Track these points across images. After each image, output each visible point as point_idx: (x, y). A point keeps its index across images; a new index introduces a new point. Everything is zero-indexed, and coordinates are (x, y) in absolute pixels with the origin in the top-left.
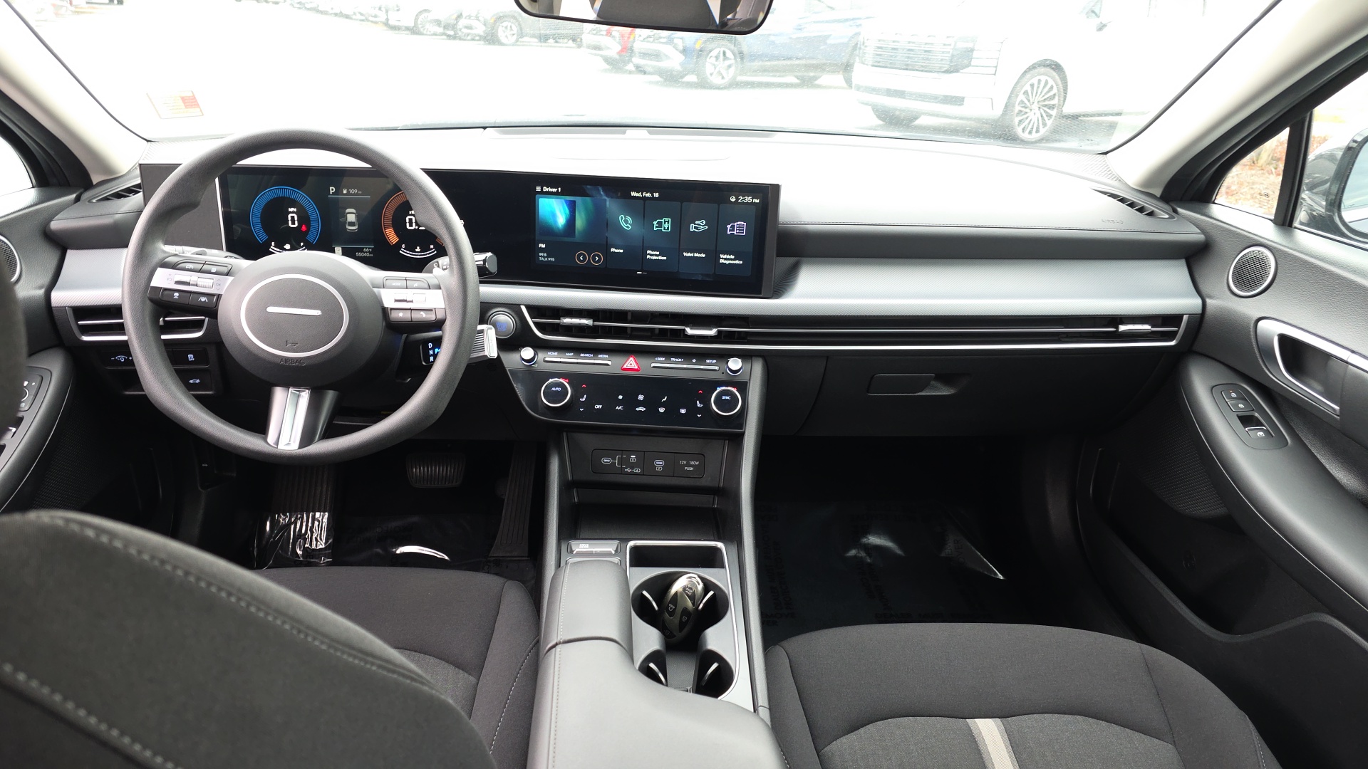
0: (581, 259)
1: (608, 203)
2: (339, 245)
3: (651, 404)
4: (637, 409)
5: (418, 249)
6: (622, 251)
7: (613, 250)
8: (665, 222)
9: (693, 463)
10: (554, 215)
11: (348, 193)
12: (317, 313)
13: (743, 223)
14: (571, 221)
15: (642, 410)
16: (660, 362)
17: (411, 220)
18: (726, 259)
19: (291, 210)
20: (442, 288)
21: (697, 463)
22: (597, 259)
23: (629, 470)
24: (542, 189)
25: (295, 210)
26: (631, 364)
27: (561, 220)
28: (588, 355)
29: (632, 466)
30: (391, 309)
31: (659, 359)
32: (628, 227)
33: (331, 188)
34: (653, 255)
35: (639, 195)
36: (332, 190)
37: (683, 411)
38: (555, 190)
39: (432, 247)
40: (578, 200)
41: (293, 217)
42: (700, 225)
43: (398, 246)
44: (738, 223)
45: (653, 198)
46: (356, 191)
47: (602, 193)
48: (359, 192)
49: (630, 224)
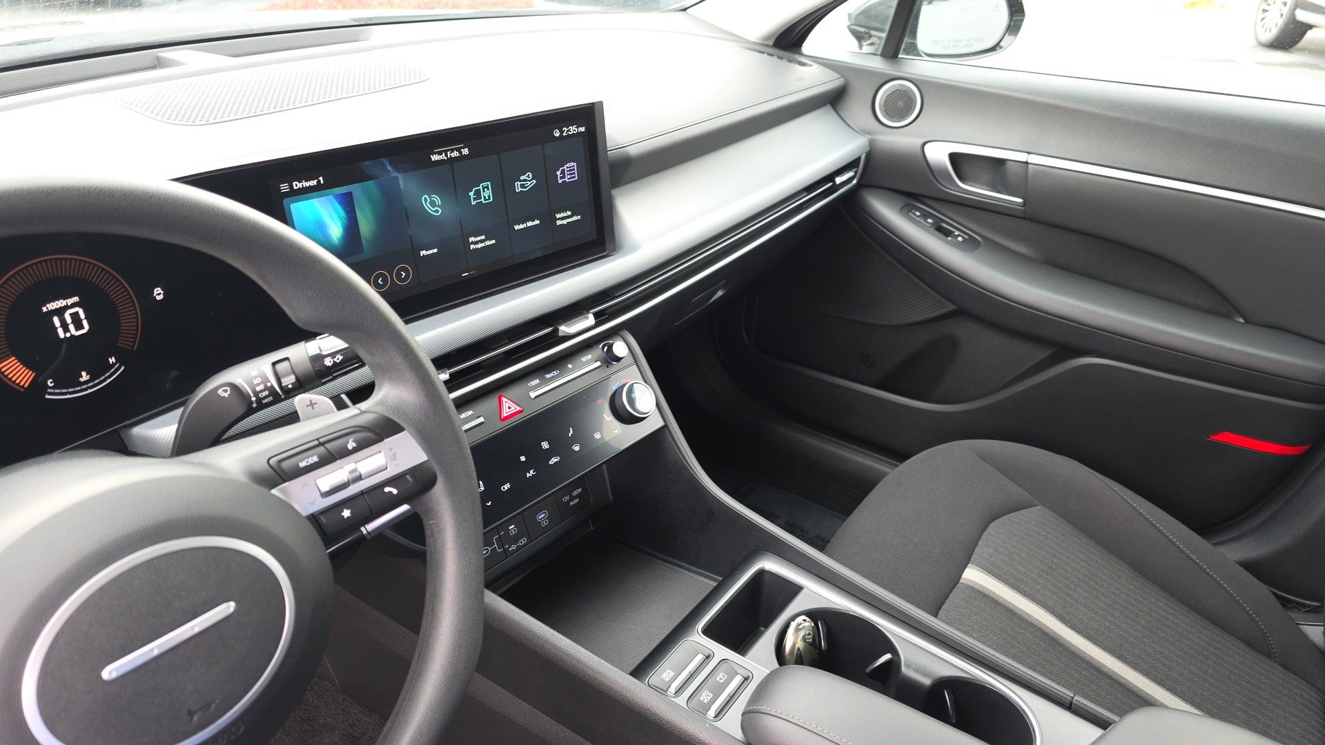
0: (379, 282)
1: (401, 182)
5: (85, 376)
6: (435, 251)
7: (423, 253)
8: (484, 188)
9: (575, 493)
10: (322, 226)
12: (230, 607)
13: (572, 164)
14: (352, 227)
15: (556, 460)
16: (536, 387)
18: (564, 218)
21: (580, 490)
22: (404, 275)
23: (513, 547)
24: (291, 186)
26: (509, 408)
27: (335, 229)
29: (515, 539)
30: (322, 513)
31: (534, 383)
32: (437, 212)
34: (478, 242)
35: (443, 157)
37: (597, 436)
38: (313, 183)
39: (112, 360)
40: (355, 189)
42: (527, 181)
43: (37, 387)
44: (568, 165)
45: (462, 157)
47: (389, 168)
49: (438, 206)
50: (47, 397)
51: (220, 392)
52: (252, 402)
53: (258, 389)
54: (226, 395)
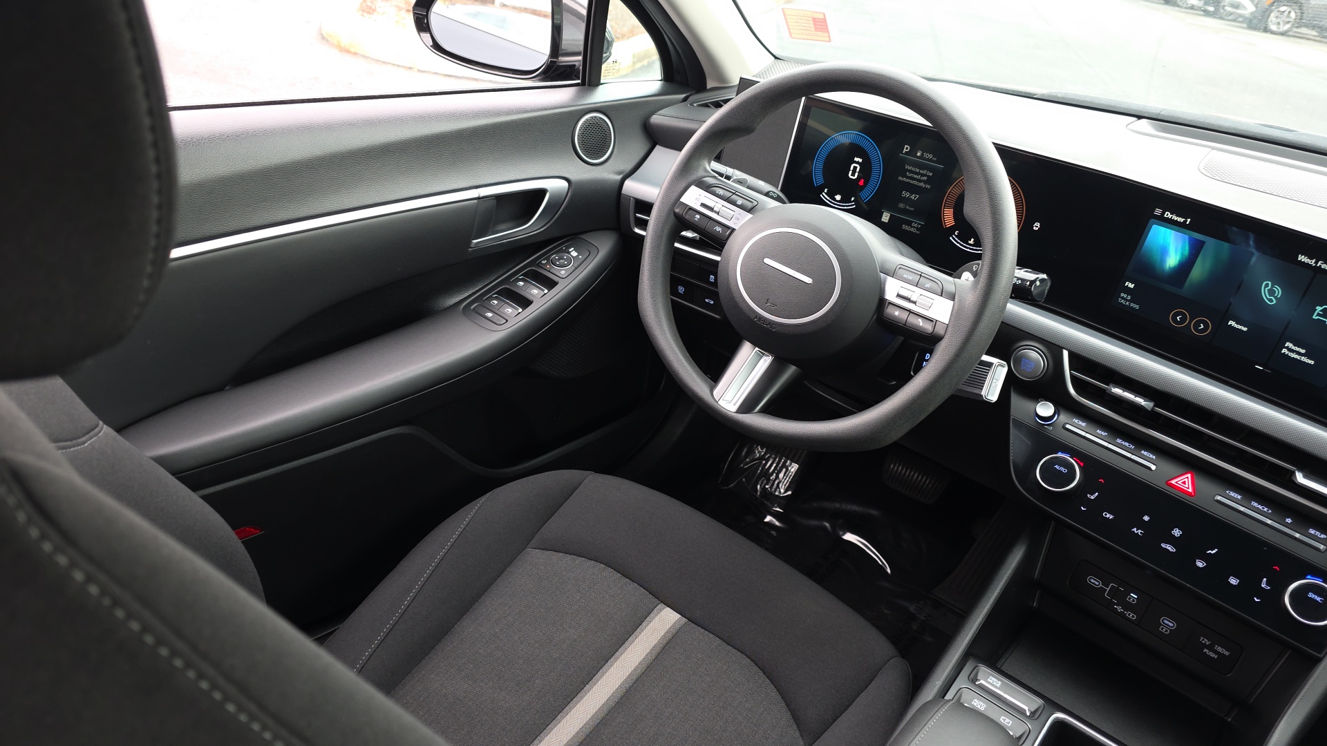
0: (1177, 318)
1: (1254, 259)
2: (888, 210)
3: (1188, 548)
4: (1163, 545)
5: (972, 242)
6: (1245, 329)
7: (1232, 323)
9: (1220, 649)
10: (1164, 252)
11: (921, 157)
12: (808, 280)
14: (1185, 267)
15: (1170, 548)
16: (1231, 499)
19: (856, 159)
20: (956, 299)
21: (1227, 653)
22: (1202, 327)
23: (1119, 609)
24: (1163, 214)
25: (860, 160)
26: (1184, 483)
27: (1172, 260)
28: (1127, 444)
29: (1128, 606)
30: (889, 303)
31: (1232, 494)
32: (1271, 301)
33: (906, 146)
34: (1292, 350)
35: (1312, 262)
36: (907, 148)
37: (1233, 581)
38: (1181, 220)
40: (1210, 242)
41: (855, 168)
43: (951, 230)
46: (930, 156)
47: (1251, 243)
48: (933, 159)
49: (1276, 298)
50: (951, 238)
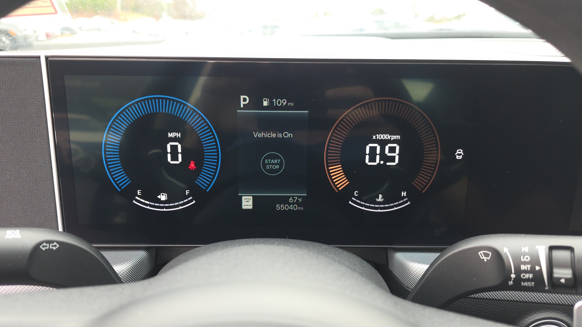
2: (247, 192)
5: (380, 199)
11: (271, 106)
17: (373, 149)
19: (171, 135)
25: (179, 135)
33: (242, 97)
36: (244, 100)
39: (404, 194)
41: (174, 148)
43: (347, 193)
46: (284, 102)
48: (289, 104)
50: (350, 202)
51: (481, 253)
52: (510, 279)
53: (523, 267)
54: (485, 259)
